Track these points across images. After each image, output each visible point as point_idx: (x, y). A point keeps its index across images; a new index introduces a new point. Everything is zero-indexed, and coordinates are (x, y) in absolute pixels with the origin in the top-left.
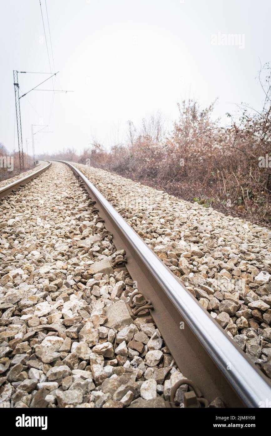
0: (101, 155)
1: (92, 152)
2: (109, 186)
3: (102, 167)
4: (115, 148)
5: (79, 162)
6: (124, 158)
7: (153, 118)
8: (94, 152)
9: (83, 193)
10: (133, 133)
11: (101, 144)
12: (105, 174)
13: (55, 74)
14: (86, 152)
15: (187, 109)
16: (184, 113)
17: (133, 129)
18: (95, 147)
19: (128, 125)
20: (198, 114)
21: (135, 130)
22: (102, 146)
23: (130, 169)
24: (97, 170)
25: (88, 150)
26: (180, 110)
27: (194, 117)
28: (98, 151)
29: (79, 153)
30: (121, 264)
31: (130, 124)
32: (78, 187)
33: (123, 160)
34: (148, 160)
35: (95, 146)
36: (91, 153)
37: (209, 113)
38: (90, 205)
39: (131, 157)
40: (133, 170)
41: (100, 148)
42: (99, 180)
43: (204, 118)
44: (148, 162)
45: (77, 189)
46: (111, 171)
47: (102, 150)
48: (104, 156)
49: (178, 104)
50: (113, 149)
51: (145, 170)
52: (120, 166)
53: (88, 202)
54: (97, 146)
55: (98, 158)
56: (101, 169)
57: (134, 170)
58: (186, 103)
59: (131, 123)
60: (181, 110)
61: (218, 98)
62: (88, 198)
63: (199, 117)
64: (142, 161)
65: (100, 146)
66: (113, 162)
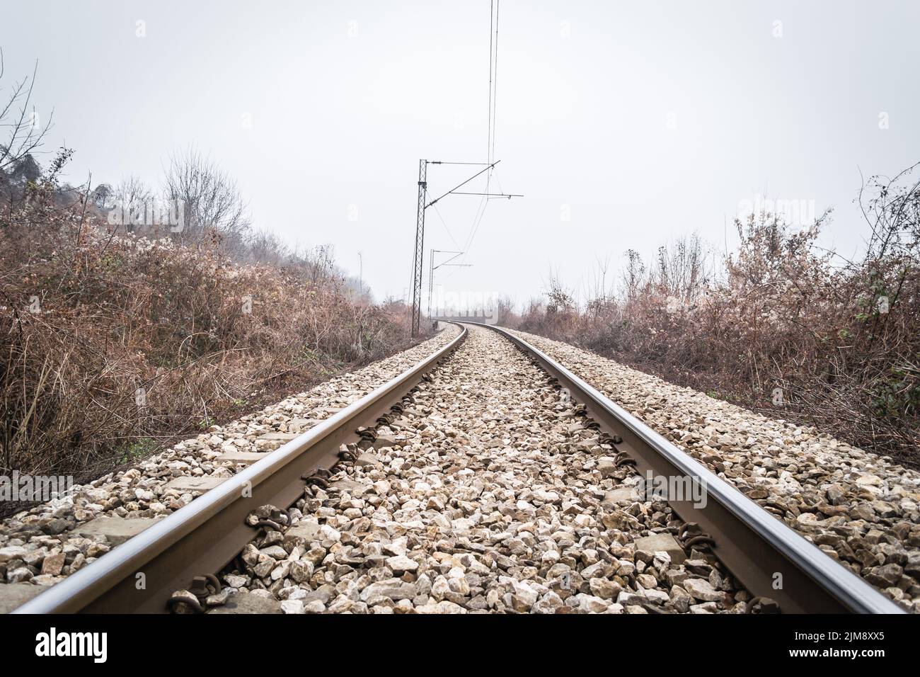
0: (566, 317)
1: (548, 310)
2: (578, 366)
3: (568, 341)
4: (596, 306)
5: (519, 329)
6: (611, 326)
7: (682, 247)
8: (551, 309)
9: (539, 372)
10: (637, 275)
11: (568, 294)
12: (572, 351)
13: (493, 165)
14: (535, 309)
15: (757, 231)
16: (750, 239)
17: (637, 266)
18: (554, 300)
19: (628, 258)
20: (783, 243)
21: (642, 270)
22: (571, 299)
23: (621, 347)
24: (556, 343)
25: (540, 304)
26: (741, 233)
27: (774, 247)
28: (560, 308)
29: (520, 309)
30: (581, 413)
31: (632, 257)
32: (528, 365)
33: (607, 330)
34: (654, 332)
35: (555, 298)
36: (545, 312)
37: (809, 241)
38: (549, 383)
39: (625, 324)
40: (625, 348)
41: (566, 302)
42: (562, 358)
43: (798, 251)
44: (654, 335)
45: (527, 367)
46: (583, 348)
47: (567, 307)
48: (573, 319)
49: (737, 221)
50: (591, 307)
51: (646, 350)
52: (601, 341)
53: (546, 380)
54: (560, 298)
55: (559, 322)
56: (565, 344)
57: (627, 350)
58: (756, 219)
59: (635, 255)
60: (743, 235)
61: (829, 212)
62: (547, 376)
63: (784, 248)
64: (644, 332)
65: (565, 299)
66: (590, 332)
